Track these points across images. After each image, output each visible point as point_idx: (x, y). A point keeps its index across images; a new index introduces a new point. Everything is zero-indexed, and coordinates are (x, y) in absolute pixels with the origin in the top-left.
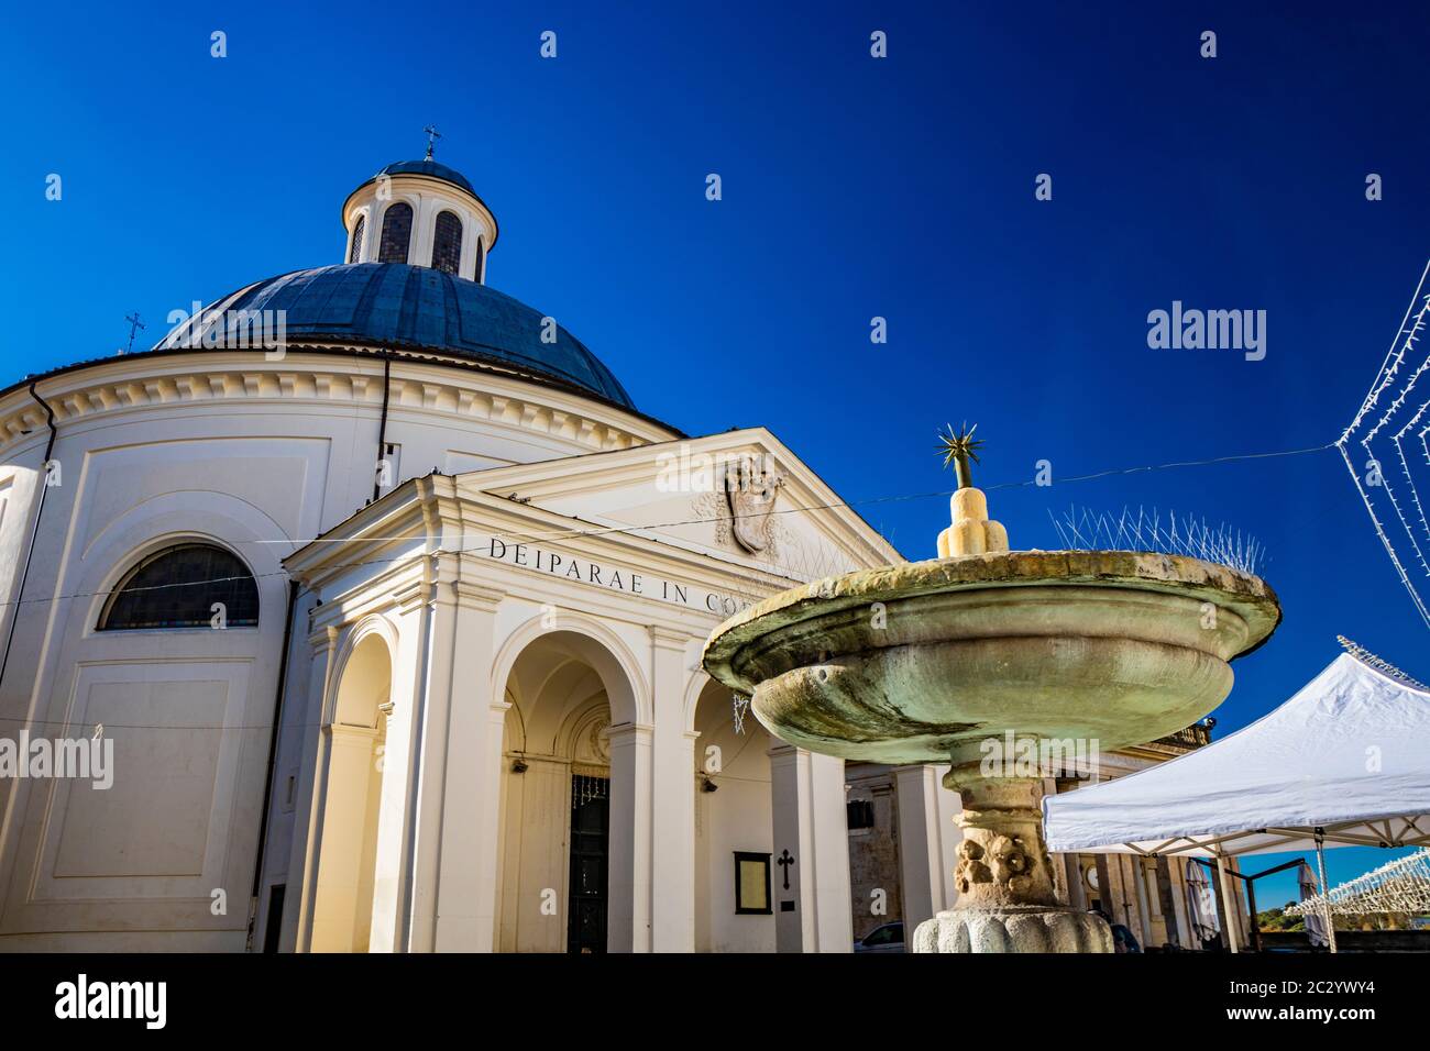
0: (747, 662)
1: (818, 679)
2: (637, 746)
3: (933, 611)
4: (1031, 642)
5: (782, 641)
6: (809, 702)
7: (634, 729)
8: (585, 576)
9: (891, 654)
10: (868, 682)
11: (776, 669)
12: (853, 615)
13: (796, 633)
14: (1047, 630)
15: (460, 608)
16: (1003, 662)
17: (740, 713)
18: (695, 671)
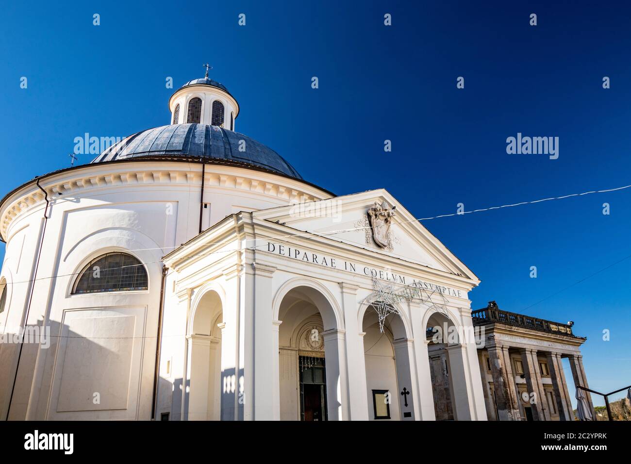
2: (338, 340)
7: (336, 332)
8: (311, 260)
15: (256, 276)
17: (382, 324)
18: (361, 303)
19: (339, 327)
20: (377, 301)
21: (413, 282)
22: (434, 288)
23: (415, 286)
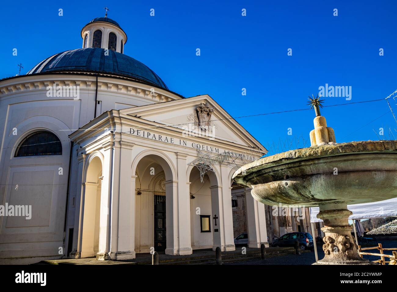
0: (253, 178)
1: (285, 185)
2: (173, 187)
3: (330, 162)
4: (366, 173)
5: (270, 172)
6: (279, 193)
7: (172, 182)
8: (158, 139)
9: (314, 177)
10: (304, 187)
11: (265, 181)
12: (300, 164)
13: (276, 169)
14: (371, 169)
15: (122, 149)
16: (356, 180)
17: (202, 177)
18: (189, 165)
19: (174, 179)
20: (200, 164)
21: (224, 152)
22: (238, 156)
23: (225, 154)
